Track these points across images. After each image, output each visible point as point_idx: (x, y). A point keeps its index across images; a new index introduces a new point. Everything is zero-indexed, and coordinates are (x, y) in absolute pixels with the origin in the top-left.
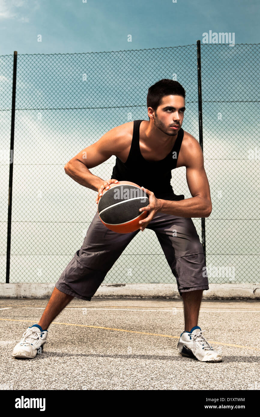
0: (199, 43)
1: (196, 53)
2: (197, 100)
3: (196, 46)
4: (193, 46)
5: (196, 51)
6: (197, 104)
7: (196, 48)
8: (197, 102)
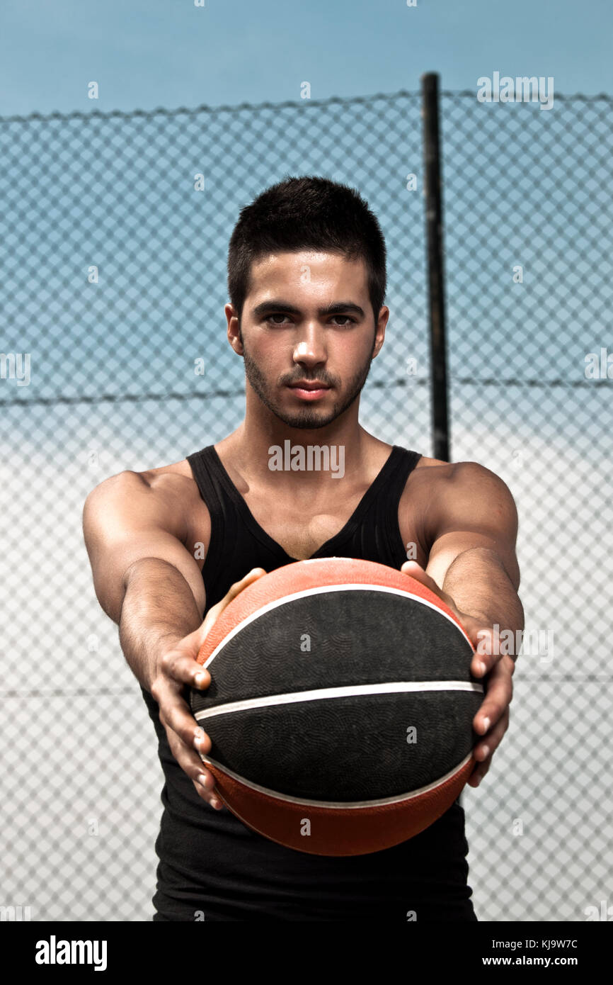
0: (431, 86)
1: (417, 136)
2: (424, 372)
3: (420, 101)
4: (402, 102)
5: (420, 125)
6: (424, 394)
7: (418, 113)
8: (422, 382)
